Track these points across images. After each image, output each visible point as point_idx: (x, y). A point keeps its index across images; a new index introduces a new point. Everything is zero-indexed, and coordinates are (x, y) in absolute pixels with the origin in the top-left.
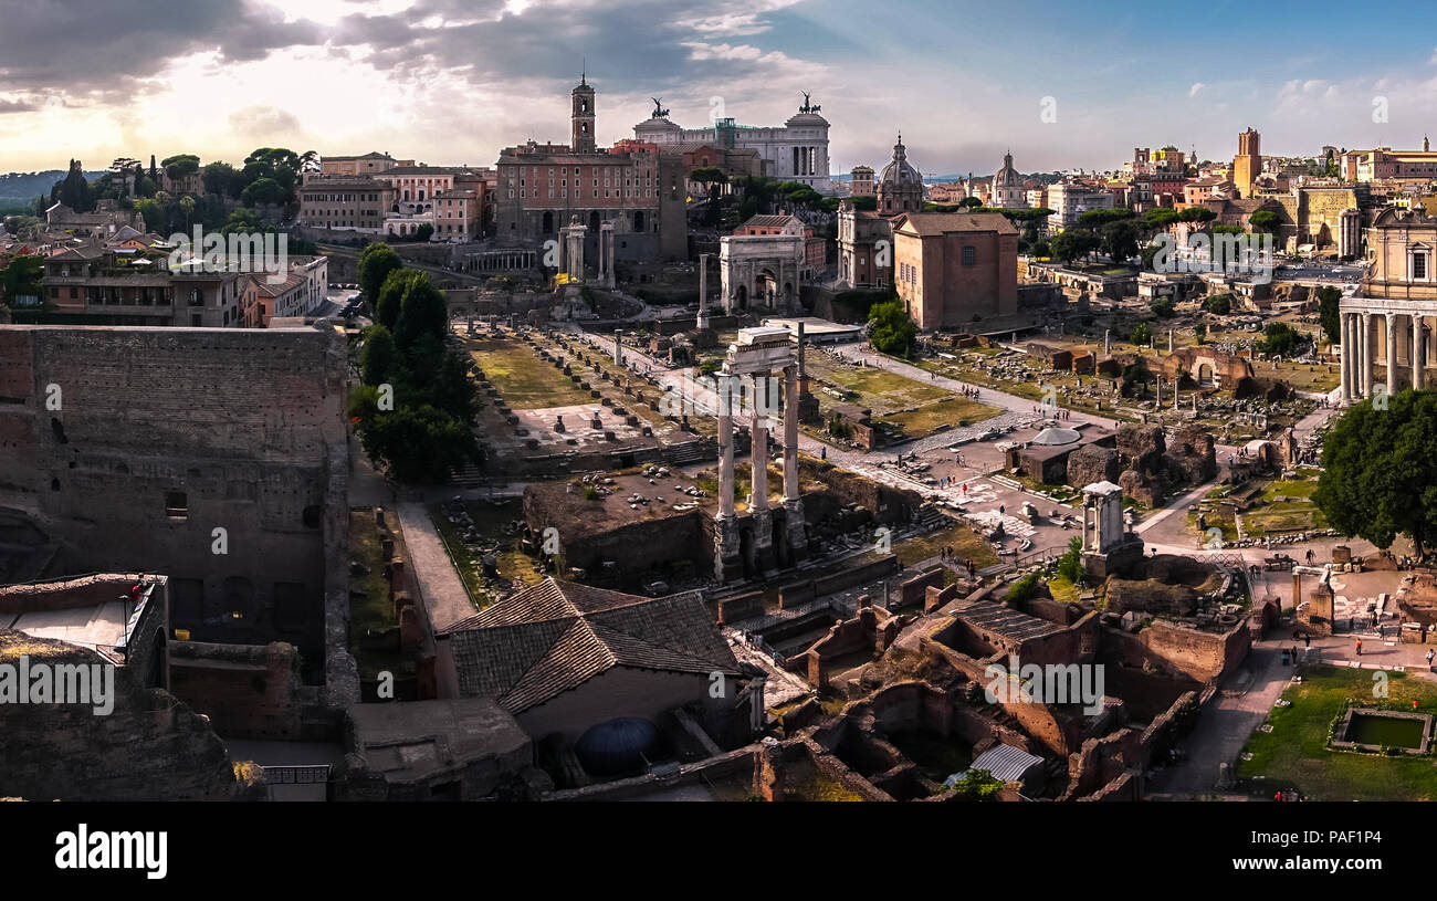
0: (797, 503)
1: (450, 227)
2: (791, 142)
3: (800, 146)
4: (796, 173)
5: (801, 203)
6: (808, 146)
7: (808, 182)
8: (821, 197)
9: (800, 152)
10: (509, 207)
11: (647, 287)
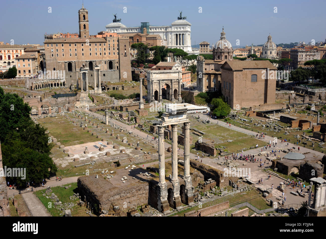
0: (189, 178)
1: (24, 71)
2: (175, 32)
3: (178, 33)
4: (177, 44)
5: (179, 57)
6: (181, 33)
7: (182, 48)
8: (188, 54)
9: (178, 36)
10: (52, 61)
11: (115, 92)
